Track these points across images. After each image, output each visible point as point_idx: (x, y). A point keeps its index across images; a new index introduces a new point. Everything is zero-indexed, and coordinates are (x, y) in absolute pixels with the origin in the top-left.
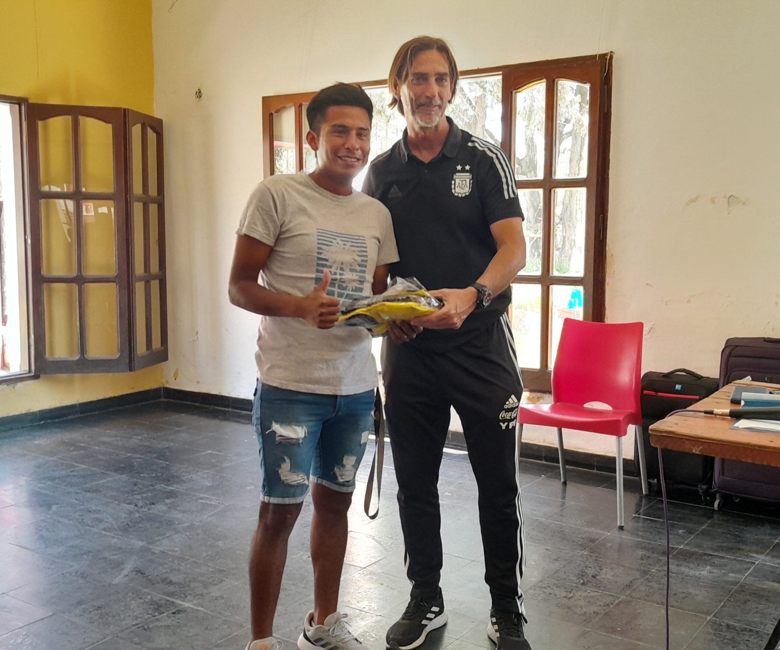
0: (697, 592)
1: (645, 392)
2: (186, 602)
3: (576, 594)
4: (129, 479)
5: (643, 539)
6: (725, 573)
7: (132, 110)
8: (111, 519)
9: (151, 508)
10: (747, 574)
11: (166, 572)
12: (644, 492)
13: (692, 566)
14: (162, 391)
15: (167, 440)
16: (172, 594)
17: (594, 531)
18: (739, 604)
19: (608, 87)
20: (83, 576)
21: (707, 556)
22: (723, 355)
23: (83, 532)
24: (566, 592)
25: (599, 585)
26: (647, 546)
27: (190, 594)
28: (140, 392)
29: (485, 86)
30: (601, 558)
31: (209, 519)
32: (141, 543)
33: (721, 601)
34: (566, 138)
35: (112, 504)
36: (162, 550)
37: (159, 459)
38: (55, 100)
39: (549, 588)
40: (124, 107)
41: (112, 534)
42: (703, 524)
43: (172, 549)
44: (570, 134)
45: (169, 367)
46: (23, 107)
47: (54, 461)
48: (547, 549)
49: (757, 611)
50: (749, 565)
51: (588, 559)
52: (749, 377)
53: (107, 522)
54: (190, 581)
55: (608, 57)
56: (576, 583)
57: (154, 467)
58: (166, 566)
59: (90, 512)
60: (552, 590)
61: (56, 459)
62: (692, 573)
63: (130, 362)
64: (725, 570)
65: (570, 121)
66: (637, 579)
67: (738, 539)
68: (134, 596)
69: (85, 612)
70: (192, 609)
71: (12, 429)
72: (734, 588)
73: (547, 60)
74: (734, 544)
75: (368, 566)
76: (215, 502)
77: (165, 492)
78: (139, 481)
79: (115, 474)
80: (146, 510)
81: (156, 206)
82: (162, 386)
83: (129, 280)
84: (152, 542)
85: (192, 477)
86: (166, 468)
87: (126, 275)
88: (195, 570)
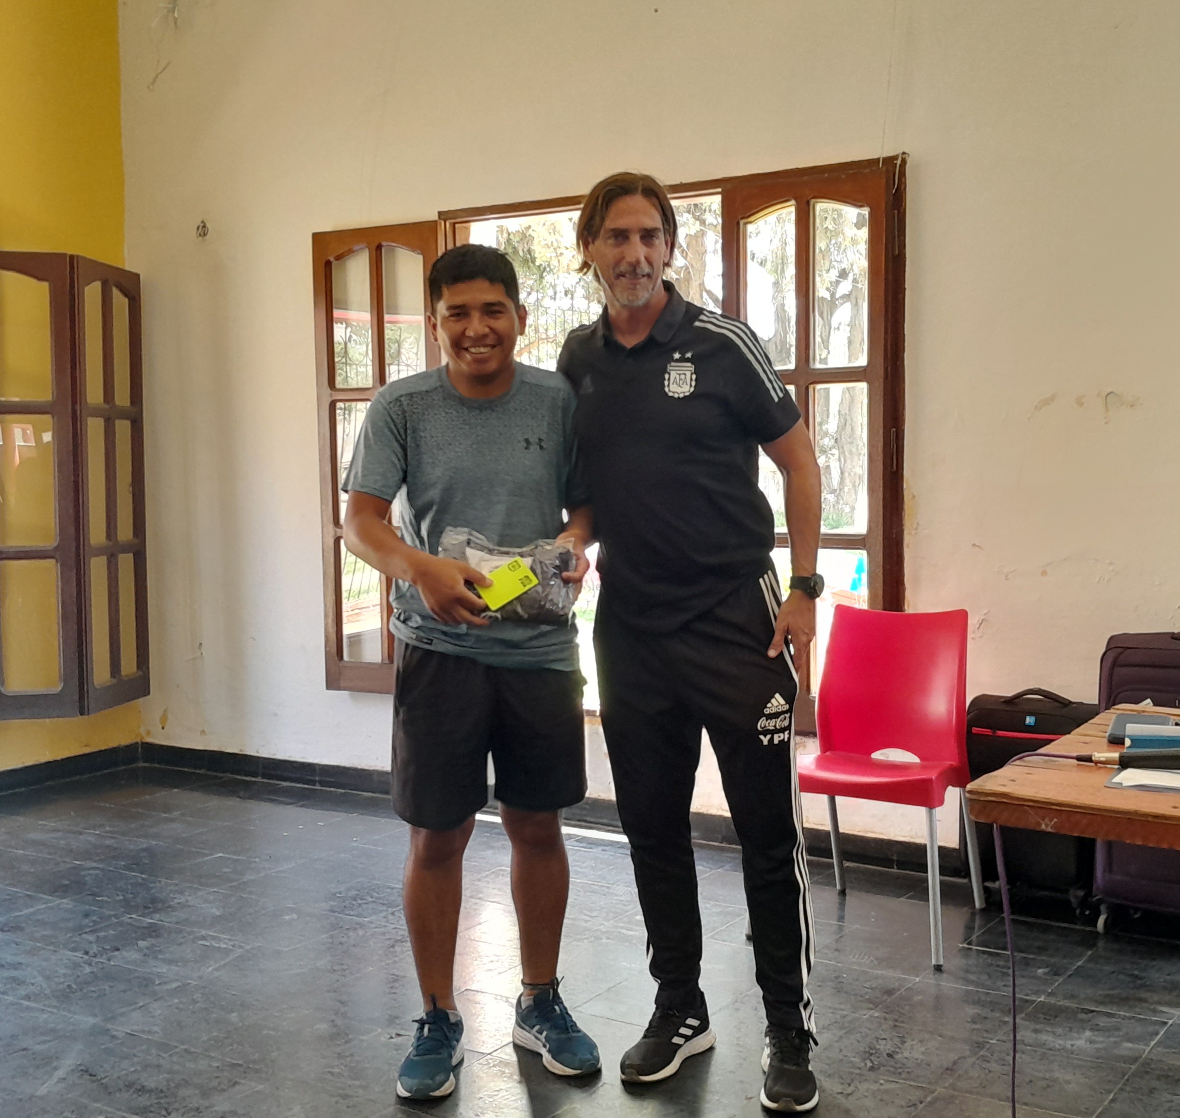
0: (1068, 1077)
1: (975, 730)
3: (860, 1087)
4: (75, 906)
5: (977, 986)
6: (1115, 1043)
7: (84, 258)
8: (40, 979)
9: (115, 956)
10: (1152, 1044)
11: (135, 1071)
12: (978, 905)
13: (1060, 1031)
14: (140, 749)
15: (146, 836)
16: (144, 1111)
17: (891, 976)
18: (1139, 1096)
19: (899, 212)
21: (1086, 1013)
22: (1104, 664)
24: (842, 1084)
25: (900, 1070)
26: (983, 998)
27: (177, 1110)
29: (704, 217)
30: (902, 1022)
31: (216, 974)
32: (92, 1020)
33: (1110, 1092)
34: (842, 305)
35: (43, 953)
36: (130, 1032)
37: (130, 870)
40: (70, 252)
41: (40, 1006)
42: (1080, 956)
43: (147, 1029)
44: (847, 297)
45: (151, 706)
50: (1157, 1028)
51: (881, 1025)
52: (1149, 701)
53: (33, 984)
54: (178, 1086)
55: (899, 162)
56: (860, 1068)
57: (121, 884)
58: (136, 1059)
62: (1059, 1043)
63: (81, 698)
64: (1115, 1038)
65: (847, 275)
66: (965, 1058)
67: (1139, 982)
72: (1130, 1068)
73: (797, 169)
74: (1131, 992)
75: (496, 1050)
76: (226, 943)
77: (139, 928)
78: (93, 908)
79: (50, 898)
80: (104, 961)
81: (128, 423)
82: (138, 740)
83: (78, 555)
84: (113, 1018)
85: (187, 901)
86: (141, 885)
87: (74, 545)
88: (187, 1064)
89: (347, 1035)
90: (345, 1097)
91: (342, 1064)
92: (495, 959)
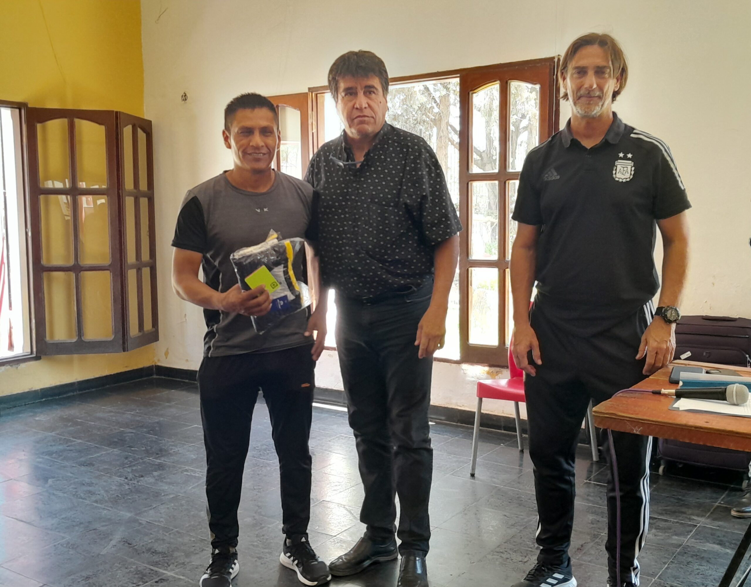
2: (169, 571)
3: (531, 558)
4: (121, 453)
5: (593, 504)
6: (669, 536)
7: (123, 113)
8: (102, 492)
9: (141, 480)
10: (689, 537)
11: (151, 542)
12: (595, 459)
14: (154, 369)
15: (157, 415)
16: (156, 564)
18: (682, 566)
20: (74, 547)
21: (653, 520)
23: (76, 504)
24: (522, 556)
27: (173, 563)
28: (134, 370)
29: (448, 86)
31: (193, 490)
32: (128, 515)
33: (665, 563)
34: (523, 132)
35: (104, 477)
36: (148, 521)
37: (149, 433)
38: (53, 104)
39: (506, 553)
40: (116, 110)
41: (103, 506)
43: (158, 519)
44: (525, 128)
45: (160, 346)
46: (23, 111)
47: (52, 436)
48: (505, 515)
49: (699, 573)
50: (691, 528)
53: (99, 494)
54: (172, 551)
55: (556, 60)
56: (531, 548)
57: (144, 441)
58: (151, 536)
59: (84, 484)
60: (509, 555)
61: (54, 435)
63: (124, 343)
64: (668, 533)
65: (526, 117)
66: (588, 543)
67: (681, 502)
68: (120, 566)
69: (73, 582)
70: (174, 577)
71: (15, 407)
72: (677, 550)
73: (500, 64)
74: (677, 508)
75: (338, 534)
76: (198, 474)
77: (153, 465)
78: (130, 454)
79: (108, 448)
80: (135, 482)
81: (146, 200)
82: (154, 364)
83: (121, 268)
84: (139, 513)
85: (178, 451)
86: (155, 441)
87: (119, 264)
88: (178, 539)
89: (261, 524)
90: (259, 558)
91: (258, 540)
92: (337, 484)
